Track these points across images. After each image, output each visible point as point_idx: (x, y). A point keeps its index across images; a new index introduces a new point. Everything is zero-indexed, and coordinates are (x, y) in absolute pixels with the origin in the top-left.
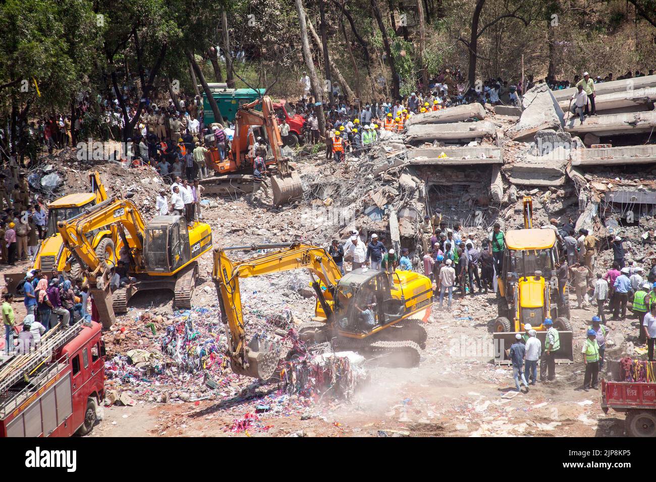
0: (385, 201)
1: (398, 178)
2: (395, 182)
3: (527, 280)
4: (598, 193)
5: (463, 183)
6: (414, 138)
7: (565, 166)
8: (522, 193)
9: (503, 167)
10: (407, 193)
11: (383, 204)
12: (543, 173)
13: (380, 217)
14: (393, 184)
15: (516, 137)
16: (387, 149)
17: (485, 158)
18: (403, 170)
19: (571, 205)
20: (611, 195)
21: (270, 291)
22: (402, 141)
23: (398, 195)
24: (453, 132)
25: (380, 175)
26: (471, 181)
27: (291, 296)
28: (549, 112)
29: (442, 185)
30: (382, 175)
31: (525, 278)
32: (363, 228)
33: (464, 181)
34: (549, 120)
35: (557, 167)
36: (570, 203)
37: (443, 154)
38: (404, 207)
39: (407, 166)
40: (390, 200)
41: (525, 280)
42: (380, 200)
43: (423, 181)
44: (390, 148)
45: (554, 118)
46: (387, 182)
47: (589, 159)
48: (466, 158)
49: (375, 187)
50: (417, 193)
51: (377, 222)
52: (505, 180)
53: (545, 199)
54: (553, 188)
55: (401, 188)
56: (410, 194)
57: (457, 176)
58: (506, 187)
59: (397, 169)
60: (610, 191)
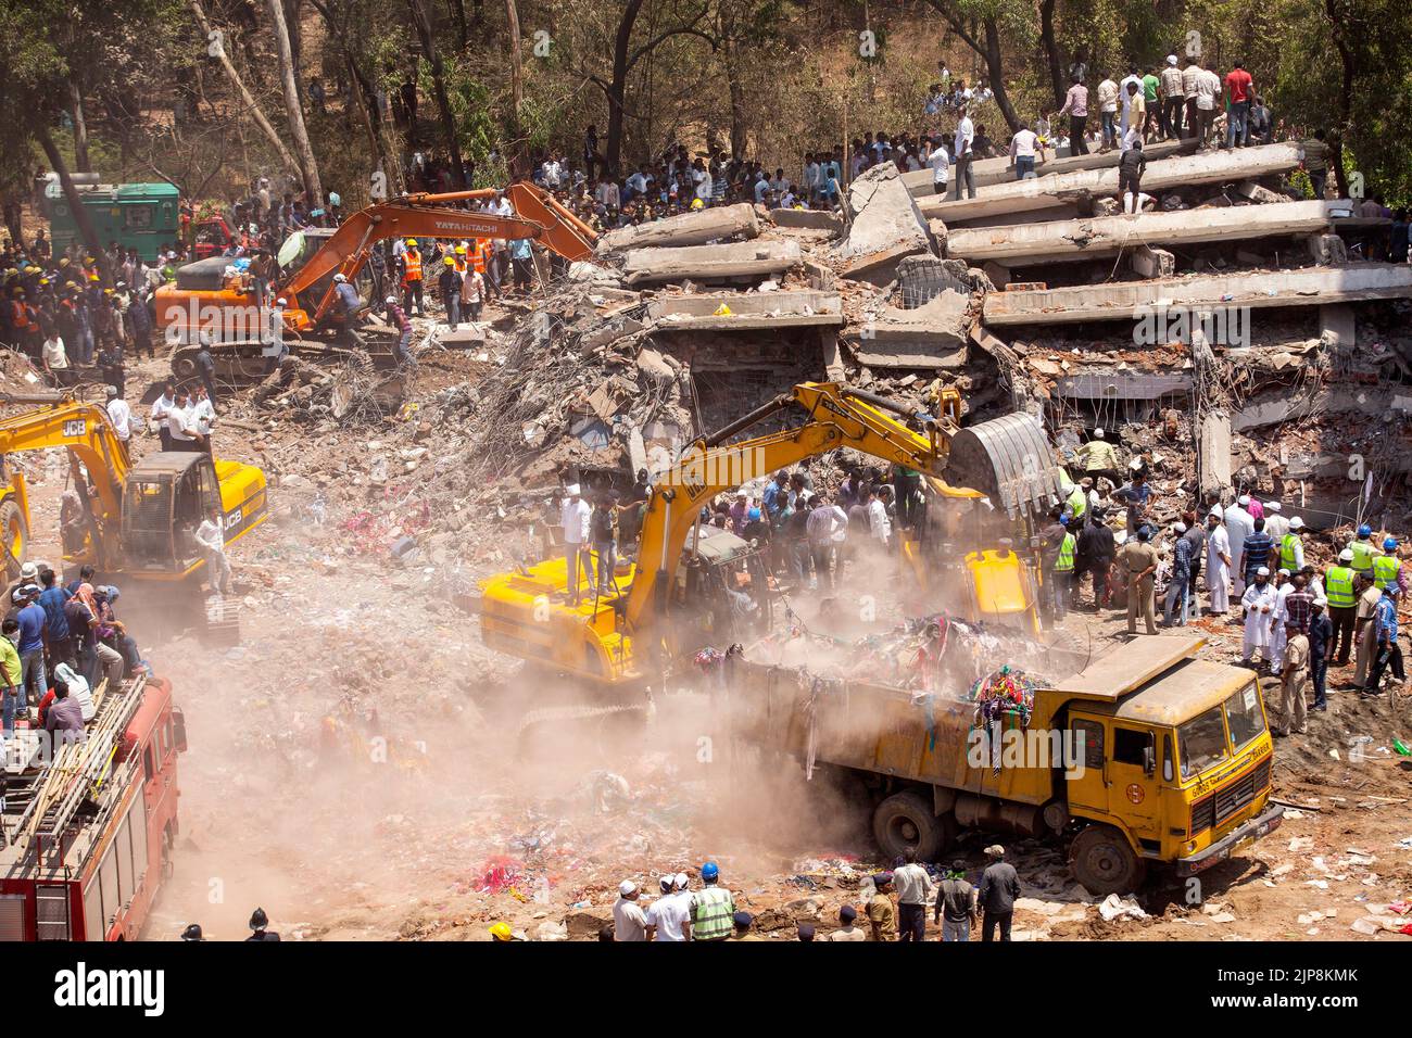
0: (614, 407)
1: (635, 358)
2: (629, 368)
3: (983, 558)
4: (1045, 379)
5: (760, 367)
6: (643, 275)
7: (966, 327)
8: (885, 384)
9: (845, 332)
10: (659, 388)
11: (610, 412)
12: (924, 343)
13: (605, 441)
14: (626, 372)
15: (846, 272)
16: (595, 299)
17: (810, 313)
18: (644, 343)
19: (984, 406)
20: (1069, 384)
21: (398, 601)
22: (617, 283)
23: (638, 395)
24: (722, 261)
25: (598, 353)
26: (774, 363)
27: (442, 610)
28: (905, 219)
29: (718, 373)
30: (602, 354)
31: (979, 554)
32: (571, 464)
33: (761, 363)
34: (906, 237)
35: (951, 328)
36: (982, 402)
37: (723, 306)
38: (652, 419)
39: (652, 335)
40: (624, 405)
41: (981, 558)
42: (603, 406)
43: (686, 364)
44: (600, 298)
45: (914, 232)
46: (614, 368)
47: (1018, 313)
48: (774, 314)
49: (589, 379)
50: (676, 389)
51: (599, 450)
52: (849, 358)
53: (934, 394)
54: (947, 373)
55: (644, 378)
56: (665, 392)
57: (746, 353)
58: (852, 372)
59: (632, 340)
60: (1067, 377)
